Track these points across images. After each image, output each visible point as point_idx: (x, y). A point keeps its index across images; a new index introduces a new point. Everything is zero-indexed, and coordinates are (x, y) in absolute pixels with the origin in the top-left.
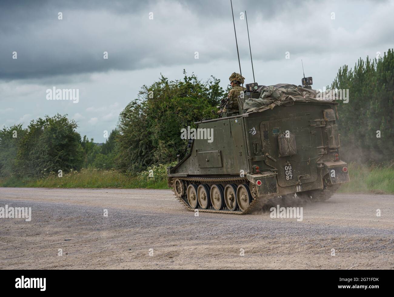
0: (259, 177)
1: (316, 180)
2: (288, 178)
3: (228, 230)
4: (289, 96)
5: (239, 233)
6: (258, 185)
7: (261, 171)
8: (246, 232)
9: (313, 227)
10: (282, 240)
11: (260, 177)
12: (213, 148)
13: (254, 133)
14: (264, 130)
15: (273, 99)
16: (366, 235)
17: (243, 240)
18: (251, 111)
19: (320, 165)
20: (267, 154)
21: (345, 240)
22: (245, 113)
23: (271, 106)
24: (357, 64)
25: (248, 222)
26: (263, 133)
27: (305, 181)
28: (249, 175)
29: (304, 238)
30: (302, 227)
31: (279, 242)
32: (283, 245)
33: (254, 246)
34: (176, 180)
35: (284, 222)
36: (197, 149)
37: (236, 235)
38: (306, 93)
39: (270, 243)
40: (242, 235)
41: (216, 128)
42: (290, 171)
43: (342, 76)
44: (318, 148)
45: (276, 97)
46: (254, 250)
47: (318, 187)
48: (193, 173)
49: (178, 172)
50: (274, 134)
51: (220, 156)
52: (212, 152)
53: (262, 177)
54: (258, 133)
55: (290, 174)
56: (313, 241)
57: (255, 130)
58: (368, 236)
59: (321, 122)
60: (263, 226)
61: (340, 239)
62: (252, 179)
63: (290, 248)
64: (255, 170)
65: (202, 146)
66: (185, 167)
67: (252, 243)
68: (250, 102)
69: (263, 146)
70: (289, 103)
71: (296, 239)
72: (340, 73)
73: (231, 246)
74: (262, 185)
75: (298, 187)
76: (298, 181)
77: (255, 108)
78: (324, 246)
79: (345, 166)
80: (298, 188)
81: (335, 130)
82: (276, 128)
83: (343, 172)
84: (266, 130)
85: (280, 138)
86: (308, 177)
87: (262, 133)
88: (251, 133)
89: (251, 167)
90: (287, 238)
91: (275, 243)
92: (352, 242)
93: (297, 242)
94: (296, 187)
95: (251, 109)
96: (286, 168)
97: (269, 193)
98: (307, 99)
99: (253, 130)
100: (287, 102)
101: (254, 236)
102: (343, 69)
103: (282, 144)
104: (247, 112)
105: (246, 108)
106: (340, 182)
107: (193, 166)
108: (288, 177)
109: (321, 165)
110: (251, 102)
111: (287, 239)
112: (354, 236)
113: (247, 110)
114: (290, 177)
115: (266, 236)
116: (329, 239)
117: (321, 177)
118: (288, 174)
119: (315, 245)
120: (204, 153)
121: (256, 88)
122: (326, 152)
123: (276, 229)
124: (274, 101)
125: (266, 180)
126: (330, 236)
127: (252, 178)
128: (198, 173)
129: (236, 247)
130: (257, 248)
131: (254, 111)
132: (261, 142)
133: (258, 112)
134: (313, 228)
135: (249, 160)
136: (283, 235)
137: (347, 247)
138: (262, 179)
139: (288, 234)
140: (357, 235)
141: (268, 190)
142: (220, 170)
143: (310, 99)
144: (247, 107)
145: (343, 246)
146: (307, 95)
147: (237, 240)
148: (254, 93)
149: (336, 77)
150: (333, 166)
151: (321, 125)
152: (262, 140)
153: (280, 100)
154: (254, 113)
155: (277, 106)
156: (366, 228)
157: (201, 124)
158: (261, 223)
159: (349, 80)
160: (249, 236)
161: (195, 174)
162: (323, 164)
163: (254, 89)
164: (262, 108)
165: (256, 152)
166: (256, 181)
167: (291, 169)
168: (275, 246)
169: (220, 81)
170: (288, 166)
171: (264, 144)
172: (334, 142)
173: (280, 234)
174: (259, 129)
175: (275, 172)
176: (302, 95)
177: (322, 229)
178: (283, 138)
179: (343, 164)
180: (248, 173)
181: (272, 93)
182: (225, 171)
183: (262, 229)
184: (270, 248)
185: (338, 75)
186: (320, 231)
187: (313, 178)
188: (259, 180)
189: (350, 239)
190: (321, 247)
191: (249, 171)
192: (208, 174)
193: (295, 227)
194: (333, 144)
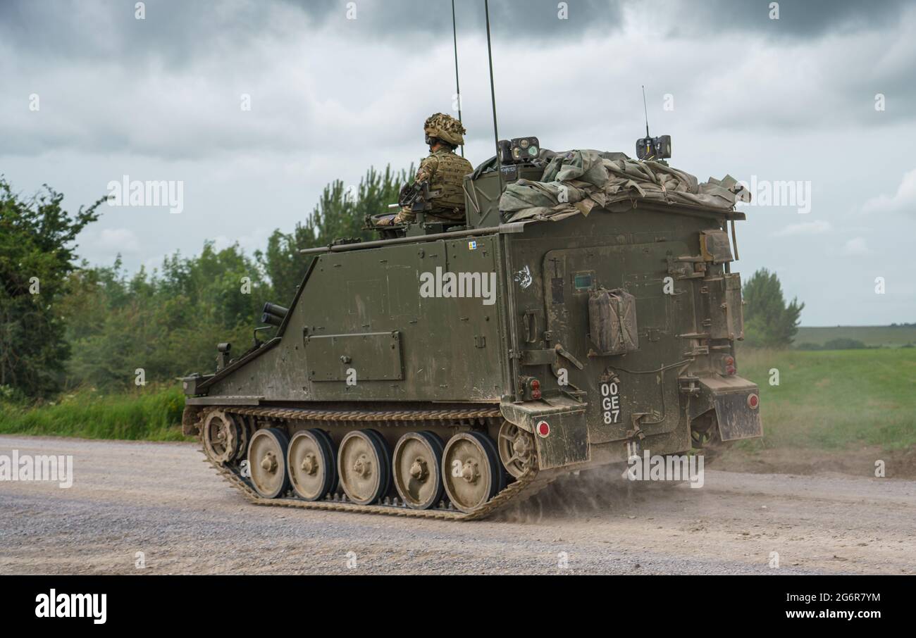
0: (543, 413)
1: (675, 427)
2: (608, 420)
3: (61, 525)
4: (627, 182)
5: (86, 532)
6: (541, 435)
7: (544, 394)
8: (103, 531)
9: (250, 522)
10: (181, 548)
11: (547, 413)
12: (369, 324)
13: (527, 282)
14: (554, 277)
15: (588, 187)
16: (360, 541)
17: (94, 546)
18: (527, 216)
19: (688, 386)
20: (558, 347)
21: (315, 550)
22: (505, 222)
23: (583, 206)
24: (365, 180)
25: (109, 508)
26: (550, 283)
27: (650, 429)
28: (508, 404)
29: (228, 544)
30: (225, 520)
31: (174, 553)
32: (182, 559)
33: (117, 560)
34: (211, 416)
35: (187, 509)
36: (306, 327)
37: (79, 537)
38: (667, 177)
39: (153, 553)
40: (93, 536)
41: (387, 267)
42: (613, 398)
43: (330, 202)
44: (684, 337)
45: (599, 180)
46: (117, 568)
47: (678, 448)
48: (284, 395)
49: (220, 392)
50: (579, 289)
51: (397, 349)
52: (365, 336)
53: (550, 412)
54: (537, 285)
55: (614, 407)
56: (248, 550)
57: (528, 274)
58: (364, 543)
59: (695, 263)
60: (141, 517)
61: (305, 547)
62: (523, 419)
63: (197, 566)
64: (528, 390)
65: (327, 319)
66: (252, 379)
67: (112, 555)
68: (524, 189)
69: (550, 322)
70: (627, 201)
71: (210, 546)
72: (326, 196)
73: (65, 560)
74: (550, 436)
75: (631, 444)
76: (632, 428)
77: (541, 208)
78: (271, 563)
79: (754, 392)
80: (632, 449)
81: (734, 289)
82: (583, 274)
83: (747, 406)
84: (559, 276)
85: (598, 303)
86: (657, 417)
87: (549, 285)
88: (520, 282)
89: (516, 382)
90: (191, 543)
91: (163, 555)
92: (331, 554)
93: (212, 553)
94: (625, 445)
95: (528, 210)
96: (606, 390)
97: (566, 460)
98: (670, 196)
99: (524, 274)
100: (621, 198)
101: (119, 538)
102: (334, 189)
103: (602, 320)
104: (514, 218)
105: (512, 208)
106: (740, 436)
107: (284, 374)
108: (607, 415)
109: (693, 385)
110: (527, 191)
111: (191, 545)
112: (336, 542)
113: (513, 212)
114: (613, 416)
115: (146, 539)
116: (281, 548)
117: (688, 419)
118: (609, 408)
119: (251, 559)
120: (335, 338)
121: (533, 152)
122: (706, 348)
123: (168, 524)
124: (592, 193)
125: (561, 422)
126: (284, 542)
127: (522, 415)
128: (305, 396)
129: (76, 564)
130: (124, 565)
131: (539, 217)
132: (542, 312)
133: (548, 221)
134: (249, 524)
135: (511, 360)
136: (185, 537)
137: (320, 566)
138: (551, 417)
139: (194, 536)
140: (342, 540)
141: (566, 451)
142: (392, 390)
143: (679, 194)
144: (514, 204)
145: (311, 562)
146: (670, 184)
147: (80, 548)
148: (525, 166)
149: (318, 205)
150: (726, 389)
151: (694, 274)
152: (548, 305)
153: (604, 192)
154: (540, 222)
155: (598, 209)
156: (362, 524)
157: (330, 253)
158: (138, 510)
159: (345, 211)
160: (107, 539)
161: (292, 398)
162: (697, 383)
163: (529, 155)
164: (559, 211)
165: (531, 339)
166: (536, 422)
167: (615, 393)
168: (164, 560)
169: (64, 197)
170: (609, 383)
171: (552, 317)
172: (730, 321)
173: (177, 536)
174: (540, 272)
175: (580, 400)
176: (657, 182)
177: (269, 526)
178: (607, 301)
179: (749, 387)
180: (504, 400)
181: (589, 170)
182: (410, 392)
183: (138, 524)
184: (151, 566)
185: (322, 200)
186: (264, 530)
187: (669, 422)
188: (544, 422)
189: (326, 549)
190: (264, 565)
191: (508, 393)
192: (342, 399)
193: (213, 520)
194: (726, 329)
